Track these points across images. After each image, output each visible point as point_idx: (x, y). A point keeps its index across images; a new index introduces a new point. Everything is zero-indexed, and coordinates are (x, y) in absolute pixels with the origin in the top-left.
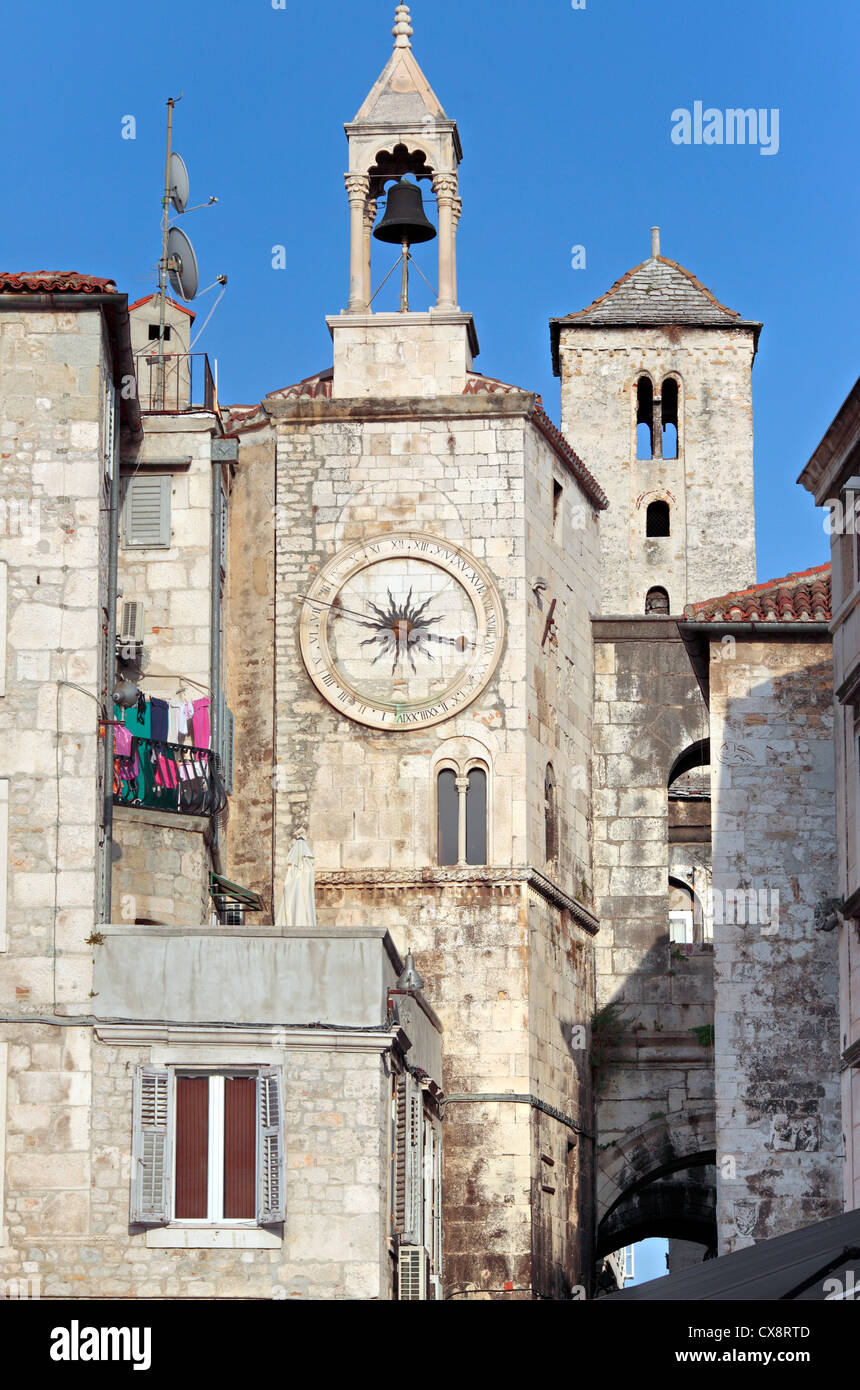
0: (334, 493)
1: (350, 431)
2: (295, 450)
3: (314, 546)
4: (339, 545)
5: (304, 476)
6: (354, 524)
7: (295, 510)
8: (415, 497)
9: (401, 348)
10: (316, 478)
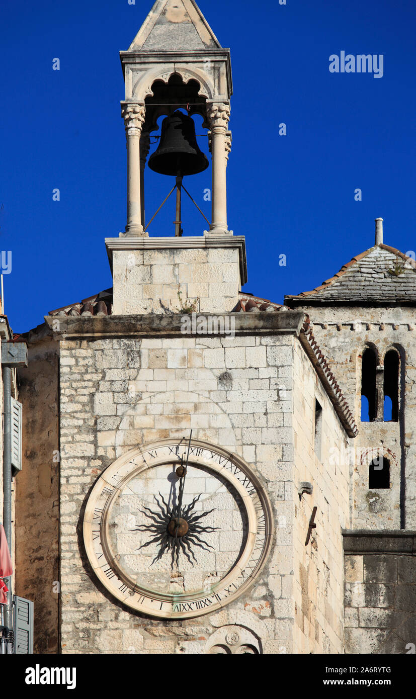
0: (115, 403)
1: (129, 346)
2: (77, 364)
3: (96, 452)
4: (119, 450)
5: (86, 387)
6: (133, 432)
7: (78, 419)
8: (191, 407)
9: (177, 269)
10: (97, 390)
